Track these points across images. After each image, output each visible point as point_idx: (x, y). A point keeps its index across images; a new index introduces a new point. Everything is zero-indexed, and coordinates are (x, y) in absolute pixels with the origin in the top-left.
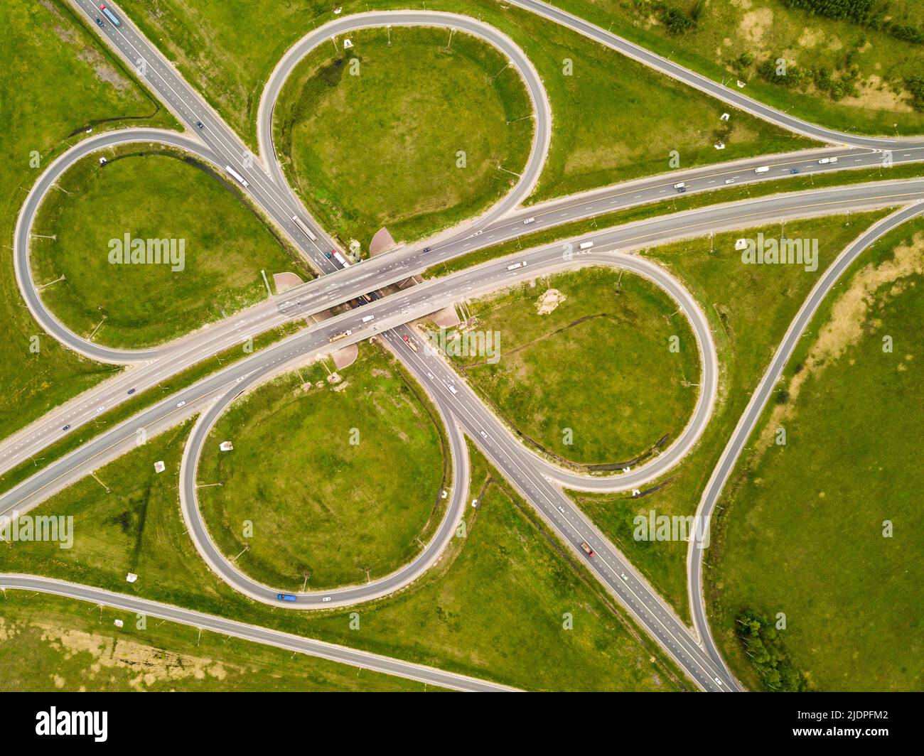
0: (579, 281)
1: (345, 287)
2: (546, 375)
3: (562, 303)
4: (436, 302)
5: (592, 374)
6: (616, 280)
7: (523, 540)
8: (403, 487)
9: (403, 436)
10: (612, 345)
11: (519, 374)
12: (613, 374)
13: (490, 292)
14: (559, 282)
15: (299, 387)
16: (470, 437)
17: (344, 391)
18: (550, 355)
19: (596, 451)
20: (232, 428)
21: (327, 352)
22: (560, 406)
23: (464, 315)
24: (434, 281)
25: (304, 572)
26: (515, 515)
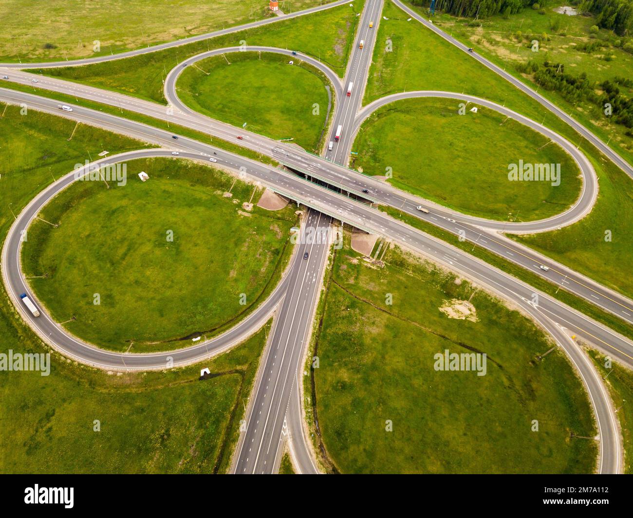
0: (503, 320)
1: (324, 171)
2: (392, 353)
3: (470, 322)
4: (368, 225)
5: (436, 397)
6: (542, 352)
7: (191, 452)
8: (182, 300)
9: (233, 274)
10: (483, 396)
11: (370, 329)
12: (457, 419)
13: (417, 255)
14: (483, 303)
15: (224, 191)
16: (273, 324)
17: (242, 217)
18: (414, 344)
19: (359, 464)
20: (161, 171)
21: (265, 186)
22: (374, 388)
23: (378, 252)
24: (384, 215)
25: (49, 273)
26: (217, 422)
